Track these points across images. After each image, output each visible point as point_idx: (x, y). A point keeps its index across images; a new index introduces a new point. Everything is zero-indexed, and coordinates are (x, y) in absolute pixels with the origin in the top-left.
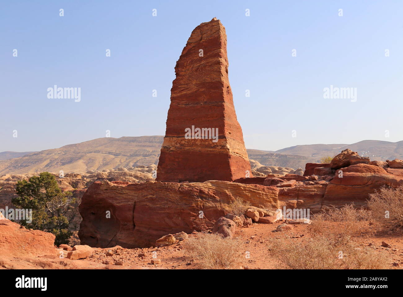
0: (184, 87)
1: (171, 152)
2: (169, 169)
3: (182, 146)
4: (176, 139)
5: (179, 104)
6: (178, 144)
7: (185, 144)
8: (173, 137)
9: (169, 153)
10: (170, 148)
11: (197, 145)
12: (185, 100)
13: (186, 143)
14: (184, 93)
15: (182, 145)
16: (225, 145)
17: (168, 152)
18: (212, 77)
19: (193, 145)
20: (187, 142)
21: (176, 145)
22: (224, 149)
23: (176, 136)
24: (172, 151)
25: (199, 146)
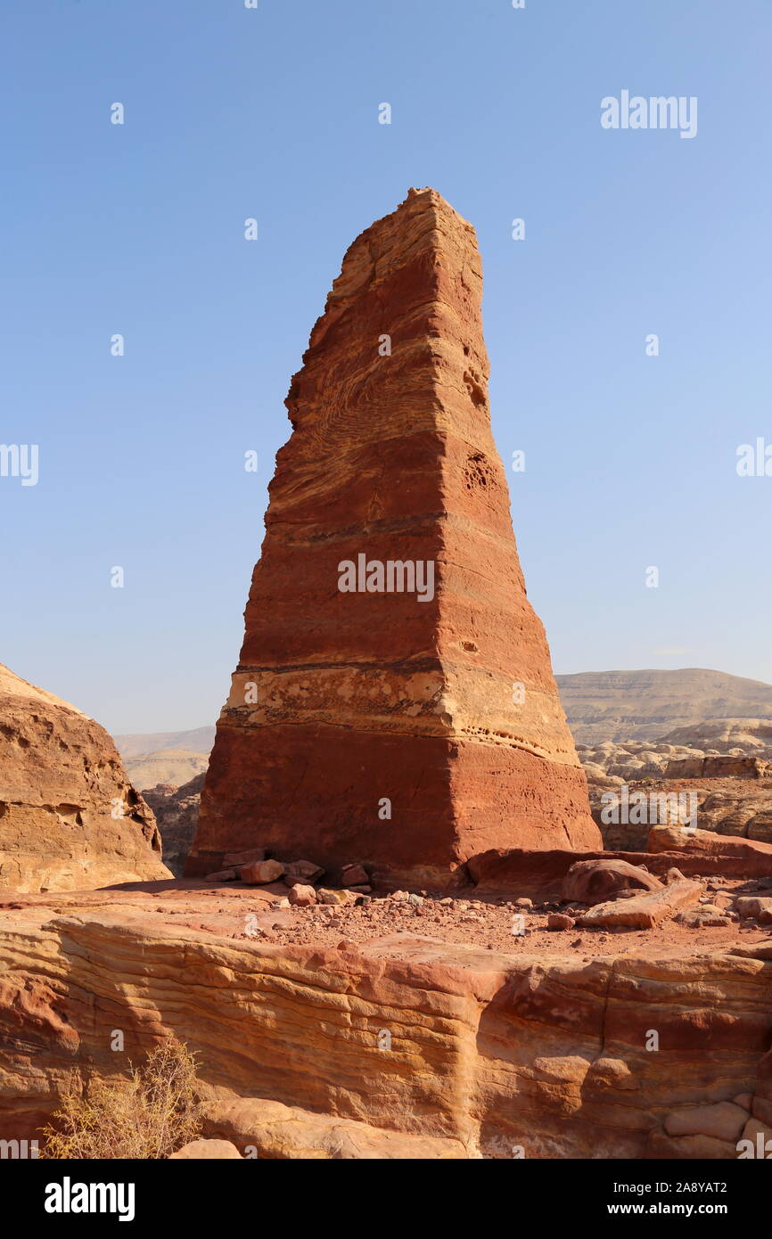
0: (314, 472)
1: (250, 732)
2: (240, 800)
3: (290, 705)
4: (271, 679)
5: (291, 540)
6: (277, 697)
7: (299, 697)
8: (263, 669)
9: (242, 734)
10: (249, 714)
11: (339, 701)
12: (312, 523)
13: (305, 694)
14: (310, 492)
15: (291, 702)
16: (436, 699)
17: (242, 730)
18: (405, 420)
19: (326, 700)
20: (307, 689)
21: (269, 703)
22: (432, 715)
23: (272, 665)
24: (254, 726)
25: (347, 704)
